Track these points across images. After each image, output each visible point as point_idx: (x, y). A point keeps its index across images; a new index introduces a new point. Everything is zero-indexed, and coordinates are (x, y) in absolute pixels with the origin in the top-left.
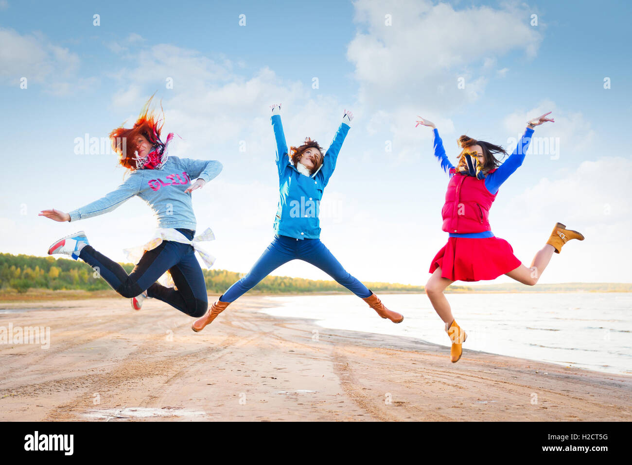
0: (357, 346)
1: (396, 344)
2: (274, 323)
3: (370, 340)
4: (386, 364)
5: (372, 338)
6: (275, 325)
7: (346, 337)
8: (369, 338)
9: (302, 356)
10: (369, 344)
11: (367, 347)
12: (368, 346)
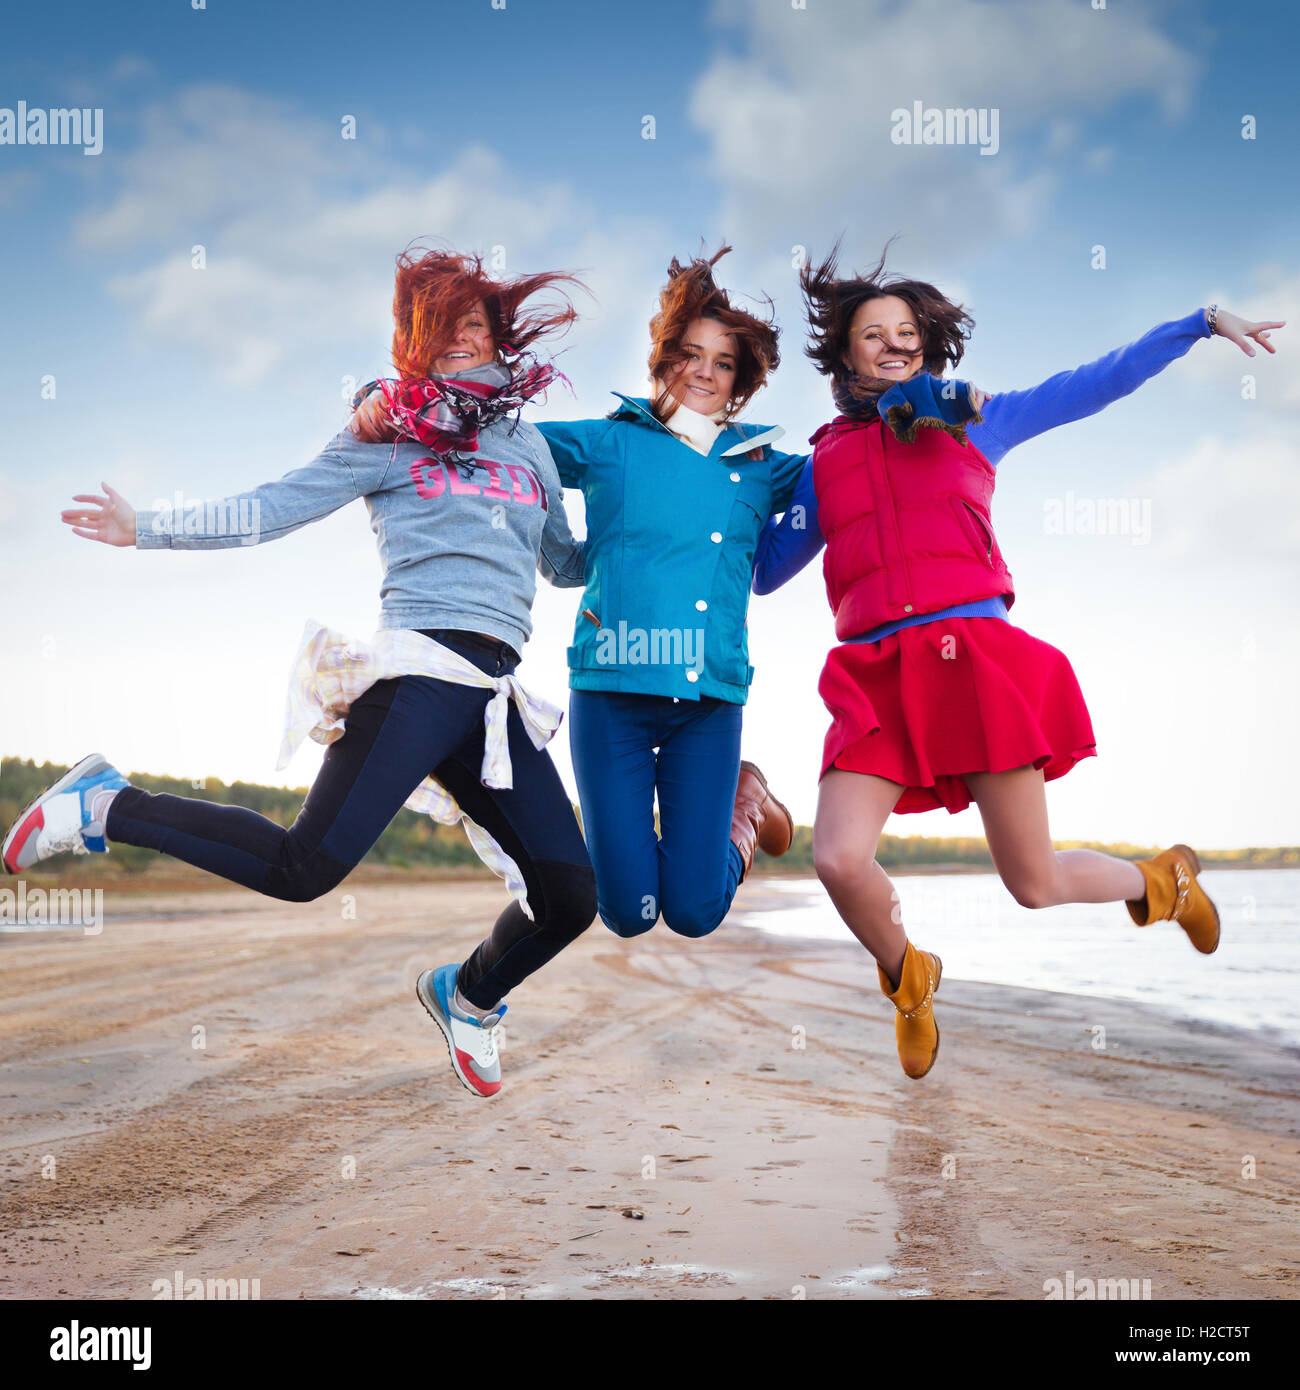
0: (999, 1041)
1: (1127, 1035)
2: (758, 958)
3: (1043, 1017)
4: (1095, 1127)
5: (1048, 1011)
6: (762, 965)
7: (968, 1008)
8: (1039, 1011)
9: (796, 1090)
10: (1037, 1037)
11: (1030, 1048)
12: (1034, 1043)
